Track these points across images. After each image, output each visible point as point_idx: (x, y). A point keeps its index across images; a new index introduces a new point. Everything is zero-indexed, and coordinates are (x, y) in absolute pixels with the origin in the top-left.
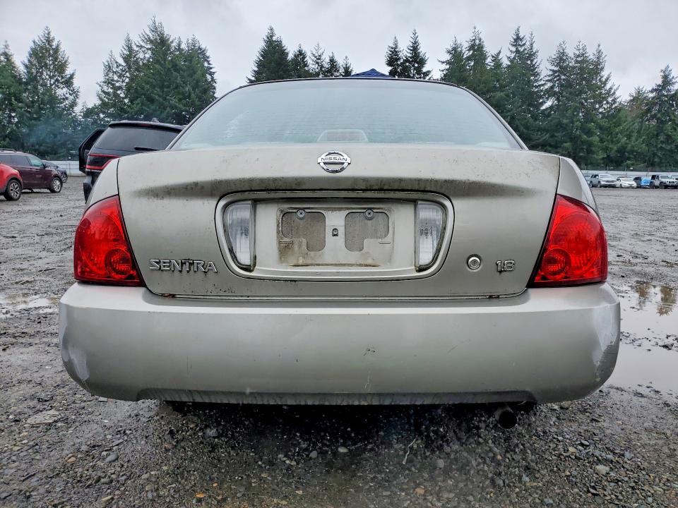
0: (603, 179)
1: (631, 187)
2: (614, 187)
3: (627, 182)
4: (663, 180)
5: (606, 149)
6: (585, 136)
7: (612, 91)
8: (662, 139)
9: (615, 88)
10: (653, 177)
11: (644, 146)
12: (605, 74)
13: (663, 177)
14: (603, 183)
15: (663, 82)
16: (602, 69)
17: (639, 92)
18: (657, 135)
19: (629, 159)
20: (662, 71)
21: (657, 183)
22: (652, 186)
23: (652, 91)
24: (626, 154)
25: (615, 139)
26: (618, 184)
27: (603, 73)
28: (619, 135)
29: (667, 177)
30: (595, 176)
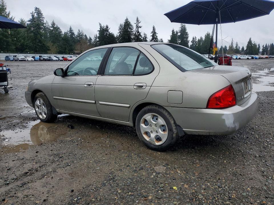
0: (20, 57)
1: (32, 61)
2: (25, 61)
3: (30, 59)
4: (44, 58)
5: (15, 44)
6: (5, 38)
7: (12, 19)
8: (38, 41)
9: (13, 18)
10: (40, 56)
11: (31, 43)
12: (7, 11)
13: (44, 56)
14: (20, 59)
15: (32, 18)
16: (6, 9)
17: (22, 20)
18: (35, 39)
19: (26, 49)
20: (31, 13)
21: (42, 59)
22: (40, 60)
23: (29, 21)
24: (25, 46)
25: (19, 40)
26: (26, 59)
27: (6, 11)
28: (20, 39)
29: (45, 56)
30: (15, 56)
